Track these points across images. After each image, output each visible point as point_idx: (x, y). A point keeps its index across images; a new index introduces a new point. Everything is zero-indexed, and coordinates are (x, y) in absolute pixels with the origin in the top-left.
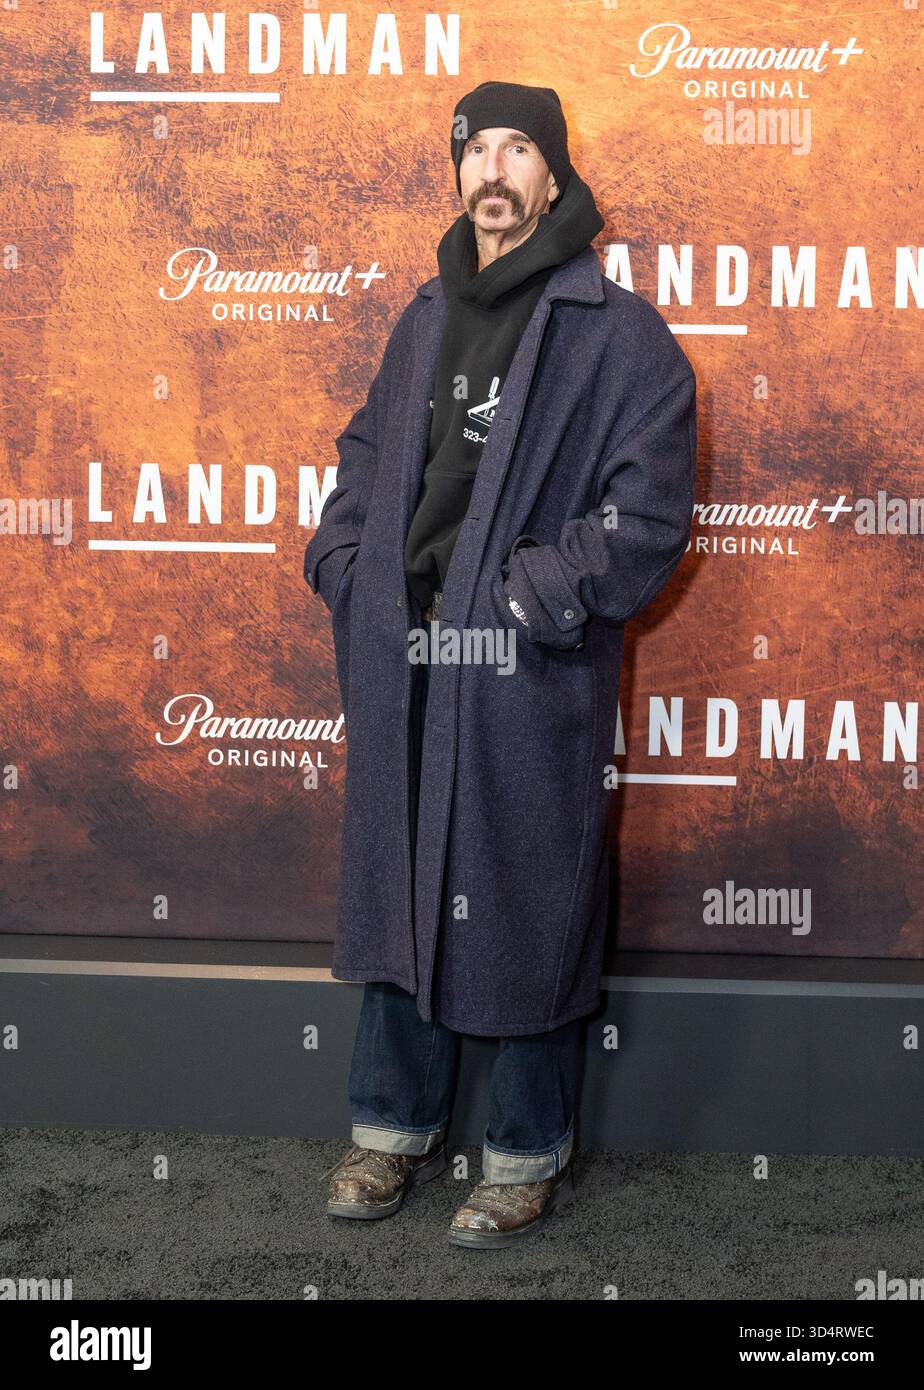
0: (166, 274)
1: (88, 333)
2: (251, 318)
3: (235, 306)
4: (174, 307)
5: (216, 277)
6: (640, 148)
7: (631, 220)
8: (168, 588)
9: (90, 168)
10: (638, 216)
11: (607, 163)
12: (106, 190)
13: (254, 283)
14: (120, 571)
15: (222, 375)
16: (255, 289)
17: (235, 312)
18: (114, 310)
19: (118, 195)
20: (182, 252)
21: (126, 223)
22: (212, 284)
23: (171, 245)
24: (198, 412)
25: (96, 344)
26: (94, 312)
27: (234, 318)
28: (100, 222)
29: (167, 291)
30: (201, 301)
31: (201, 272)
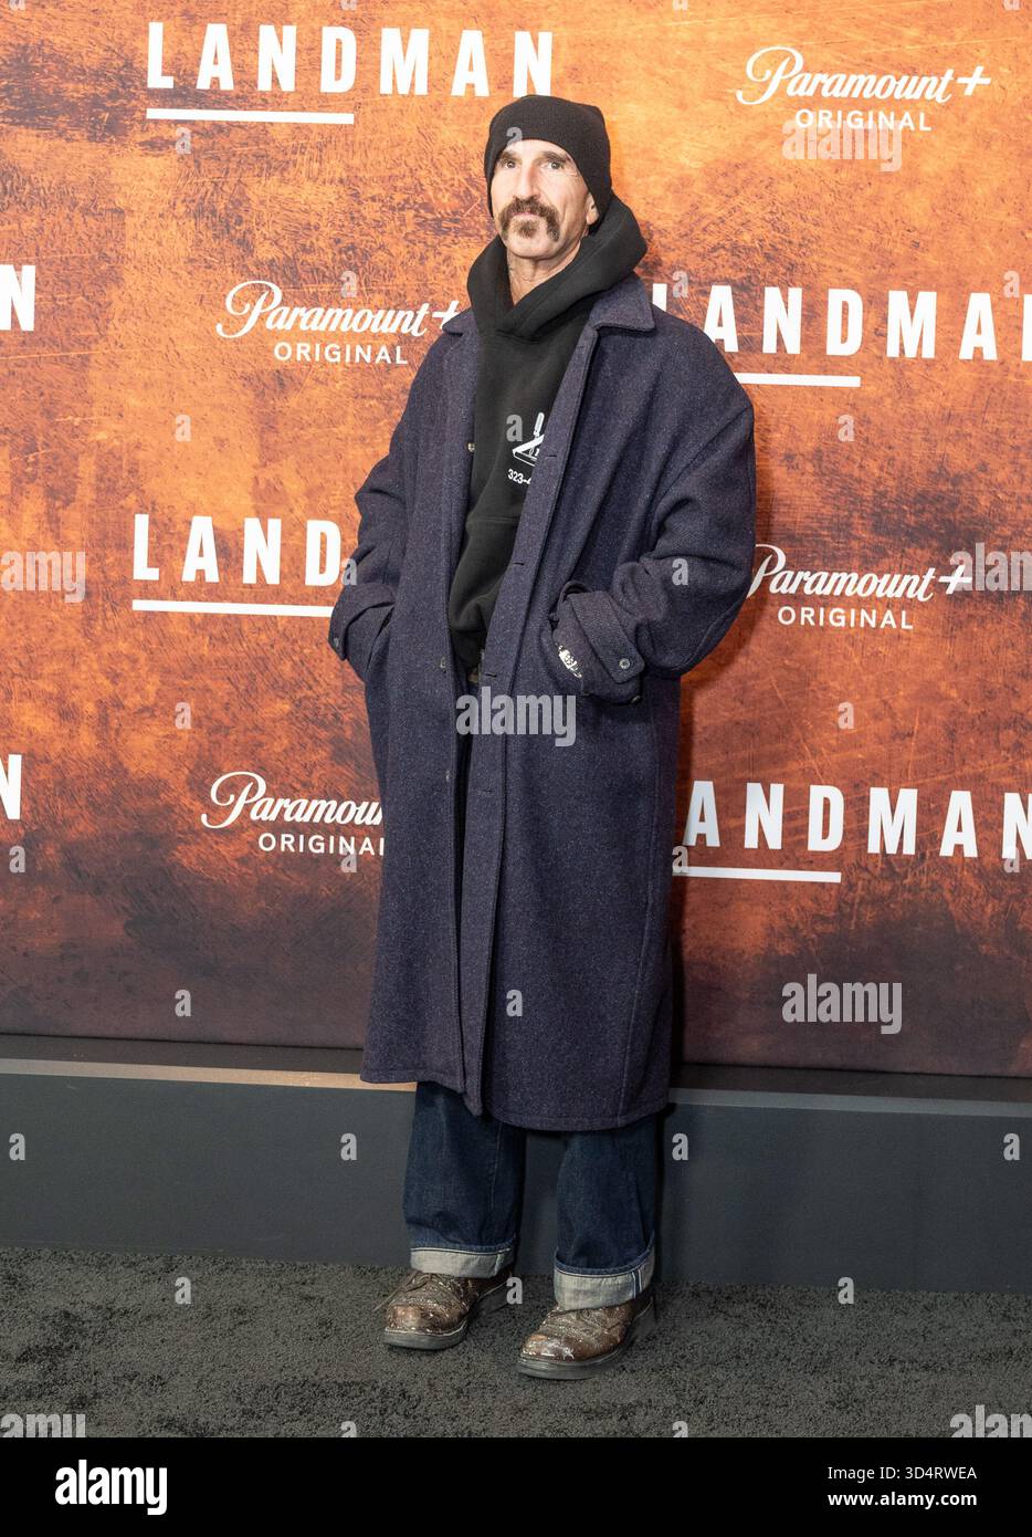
0: (225, 309)
1: (138, 371)
2: (317, 359)
3: (300, 345)
4: (233, 346)
5: (280, 313)
6: (746, 182)
7: (736, 259)
8: (218, 654)
9: (145, 192)
10: (743, 256)
11: (710, 197)
12: (161, 216)
13: (321, 320)
14: (167, 635)
15: (284, 421)
16: (322, 327)
17: (299, 351)
18: (167, 346)
19: (175, 222)
20: (245, 284)
21: (182, 253)
22: (275, 321)
23: (230, 277)
24: (256, 461)
25: (146, 385)
26: (146, 349)
27: (299, 359)
28: (155, 251)
29: (225, 327)
30: (263, 339)
31: (263, 308)
